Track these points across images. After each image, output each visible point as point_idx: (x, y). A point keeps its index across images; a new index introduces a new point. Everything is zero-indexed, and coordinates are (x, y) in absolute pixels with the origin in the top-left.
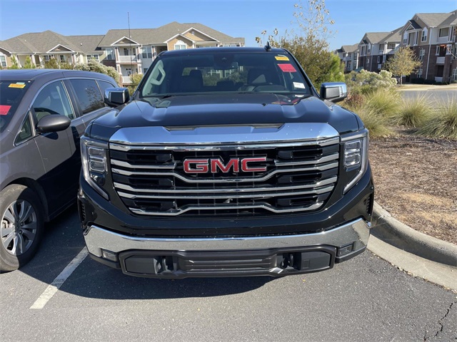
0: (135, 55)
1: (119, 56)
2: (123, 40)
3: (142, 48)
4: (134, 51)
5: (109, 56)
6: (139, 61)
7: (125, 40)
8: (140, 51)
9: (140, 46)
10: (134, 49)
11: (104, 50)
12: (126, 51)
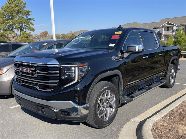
0: (172, 30)
1: (164, 31)
2: (167, 24)
3: (177, 27)
4: (172, 28)
5: (159, 31)
6: (174, 33)
7: (168, 23)
8: (175, 28)
9: (176, 25)
10: (172, 27)
11: (157, 29)
12: (168, 29)
